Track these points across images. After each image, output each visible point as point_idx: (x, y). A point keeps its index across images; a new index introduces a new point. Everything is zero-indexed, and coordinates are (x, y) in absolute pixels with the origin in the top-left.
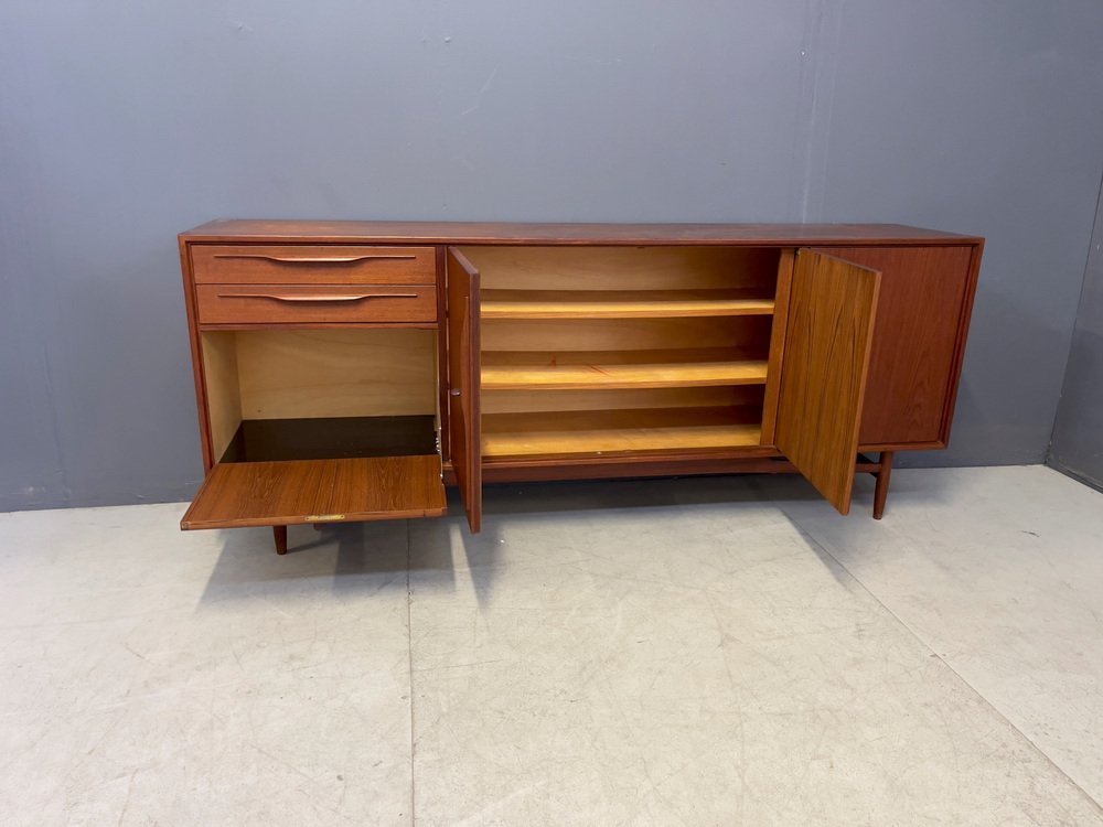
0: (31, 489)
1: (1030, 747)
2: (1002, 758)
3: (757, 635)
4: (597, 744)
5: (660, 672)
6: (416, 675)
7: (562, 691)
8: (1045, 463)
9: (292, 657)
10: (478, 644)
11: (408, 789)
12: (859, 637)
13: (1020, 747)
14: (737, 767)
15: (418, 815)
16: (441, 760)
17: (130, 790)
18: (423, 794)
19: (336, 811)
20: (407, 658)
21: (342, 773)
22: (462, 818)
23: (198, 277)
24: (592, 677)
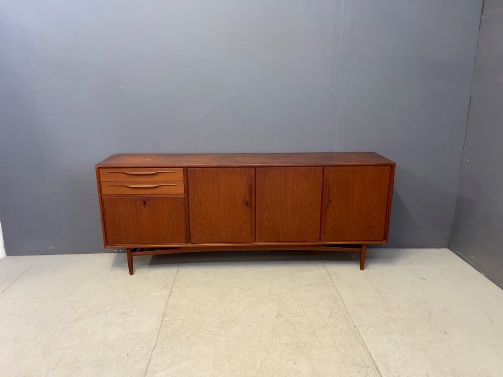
0: (51, 247)
1: (372, 363)
2: (359, 365)
3: (291, 315)
4: (217, 350)
5: (249, 326)
6: (163, 322)
7: (212, 331)
8: (449, 248)
9: (124, 313)
10: (188, 312)
11: (148, 360)
12: (329, 317)
13: (369, 362)
14: (262, 361)
15: (148, 369)
16: (162, 352)
17: (63, 354)
18: (153, 362)
19: (123, 366)
20: (162, 316)
21: (129, 354)
22: (162, 371)
23: (102, 179)
24: (224, 327)
